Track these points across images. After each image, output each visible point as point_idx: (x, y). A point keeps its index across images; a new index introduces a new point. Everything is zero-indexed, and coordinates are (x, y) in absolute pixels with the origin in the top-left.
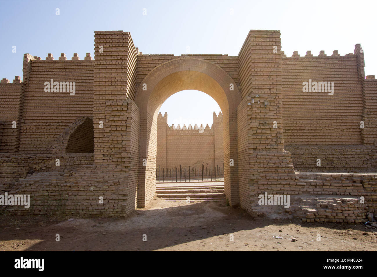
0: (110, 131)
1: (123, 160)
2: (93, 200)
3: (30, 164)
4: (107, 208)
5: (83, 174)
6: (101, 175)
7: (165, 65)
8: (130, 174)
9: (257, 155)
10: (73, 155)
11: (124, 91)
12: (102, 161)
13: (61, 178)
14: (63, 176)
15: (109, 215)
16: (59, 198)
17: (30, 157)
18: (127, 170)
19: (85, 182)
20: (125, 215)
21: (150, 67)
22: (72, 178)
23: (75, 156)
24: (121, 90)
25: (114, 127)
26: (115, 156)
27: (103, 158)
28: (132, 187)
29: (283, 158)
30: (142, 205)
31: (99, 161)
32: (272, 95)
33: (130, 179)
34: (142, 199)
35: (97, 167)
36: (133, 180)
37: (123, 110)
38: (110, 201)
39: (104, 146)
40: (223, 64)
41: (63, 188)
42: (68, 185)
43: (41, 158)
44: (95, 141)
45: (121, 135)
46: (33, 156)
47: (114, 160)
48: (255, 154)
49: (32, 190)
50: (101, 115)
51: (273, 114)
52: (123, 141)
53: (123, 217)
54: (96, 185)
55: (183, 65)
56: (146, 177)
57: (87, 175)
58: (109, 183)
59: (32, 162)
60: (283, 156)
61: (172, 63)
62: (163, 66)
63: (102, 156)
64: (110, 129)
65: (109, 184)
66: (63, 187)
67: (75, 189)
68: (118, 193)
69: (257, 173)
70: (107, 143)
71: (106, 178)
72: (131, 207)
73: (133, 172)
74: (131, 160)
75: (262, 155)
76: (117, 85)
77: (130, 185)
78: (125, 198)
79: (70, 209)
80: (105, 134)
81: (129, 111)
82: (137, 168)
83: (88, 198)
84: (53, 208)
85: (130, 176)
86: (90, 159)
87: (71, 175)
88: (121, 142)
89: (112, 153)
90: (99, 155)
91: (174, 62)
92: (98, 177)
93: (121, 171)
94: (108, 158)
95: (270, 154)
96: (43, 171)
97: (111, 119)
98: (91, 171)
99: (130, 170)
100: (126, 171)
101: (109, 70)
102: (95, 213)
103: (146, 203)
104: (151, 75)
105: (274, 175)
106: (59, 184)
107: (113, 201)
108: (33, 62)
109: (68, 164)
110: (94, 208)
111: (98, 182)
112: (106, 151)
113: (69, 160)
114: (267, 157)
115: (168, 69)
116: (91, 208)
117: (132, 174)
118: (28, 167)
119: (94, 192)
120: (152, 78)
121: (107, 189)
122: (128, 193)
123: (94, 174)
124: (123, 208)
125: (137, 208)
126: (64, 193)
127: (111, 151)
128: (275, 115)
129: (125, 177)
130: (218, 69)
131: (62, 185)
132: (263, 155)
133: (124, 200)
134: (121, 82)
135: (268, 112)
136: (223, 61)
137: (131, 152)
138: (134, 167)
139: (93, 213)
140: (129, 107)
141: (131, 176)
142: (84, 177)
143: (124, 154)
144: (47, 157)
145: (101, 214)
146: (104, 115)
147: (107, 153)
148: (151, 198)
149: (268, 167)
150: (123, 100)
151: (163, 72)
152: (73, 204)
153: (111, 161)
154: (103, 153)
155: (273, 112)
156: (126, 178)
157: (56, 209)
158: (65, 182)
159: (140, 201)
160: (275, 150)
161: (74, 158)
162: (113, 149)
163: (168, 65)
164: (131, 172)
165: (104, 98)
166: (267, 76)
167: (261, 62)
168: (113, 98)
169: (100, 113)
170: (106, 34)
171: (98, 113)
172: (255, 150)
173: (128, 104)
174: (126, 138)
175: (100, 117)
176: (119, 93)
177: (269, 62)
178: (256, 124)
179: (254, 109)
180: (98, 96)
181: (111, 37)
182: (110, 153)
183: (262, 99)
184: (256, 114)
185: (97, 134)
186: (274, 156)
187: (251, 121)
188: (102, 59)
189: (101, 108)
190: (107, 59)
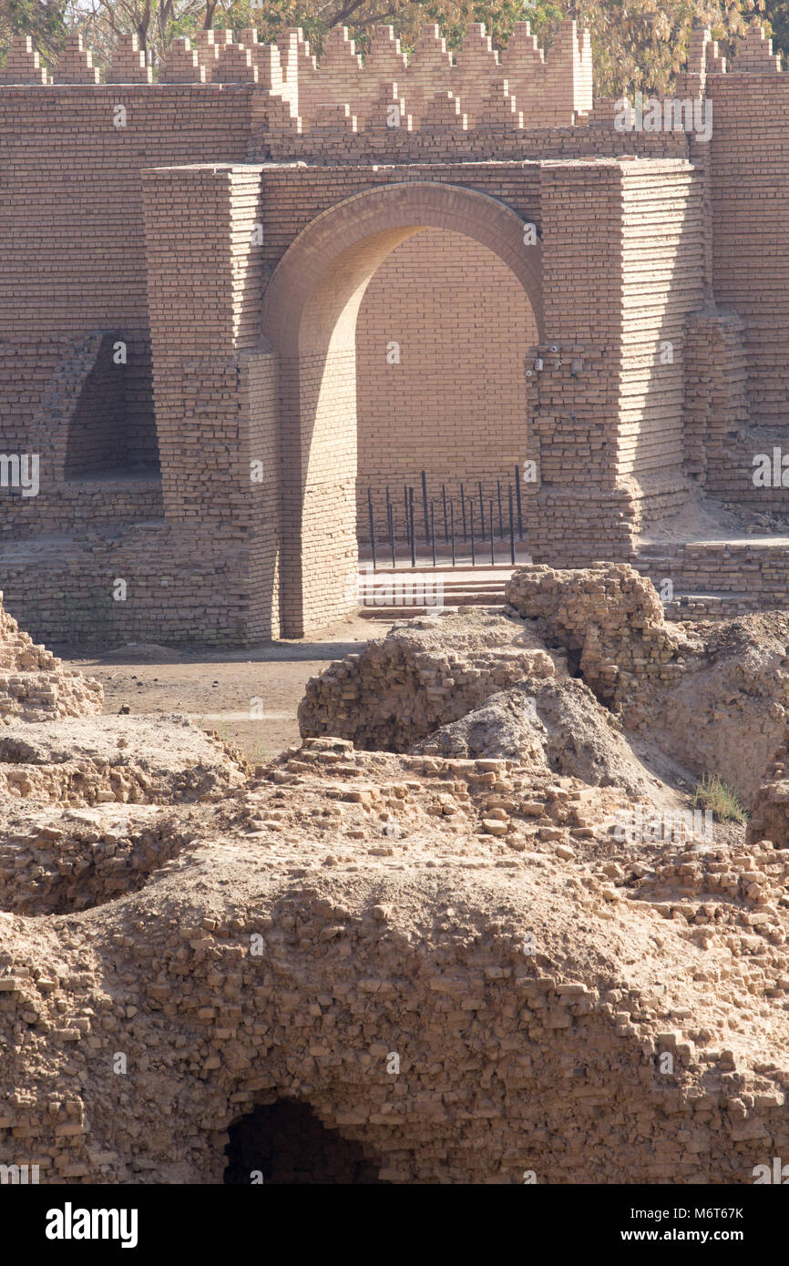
0: (198, 438)
1: (235, 512)
2: (168, 608)
4: (202, 627)
5: (138, 546)
6: (184, 549)
7: (344, 210)
8: (254, 546)
9: (549, 497)
10: (90, 486)
11: (227, 334)
12: (182, 513)
13: (87, 557)
14: (91, 551)
15: (209, 642)
16: (90, 604)
18: (245, 535)
19: (148, 568)
20: (245, 641)
21: (303, 210)
22: (116, 556)
23: (95, 490)
24: (219, 332)
25: (208, 428)
26: (215, 500)
27: (186, 507)
28: (260, 579)
29: (612, 504)
30: (297, 630)
31: (175, 514)
32: (597, 341)
33: (255, 557)
34: (296, 613)
35: (170, 529)
36: (262, 561)
37: (226, 387)
38: (209, 611)
39: (184, 477)
40: (524, 196)
41: (98, 582)
44: (163, 464)
45: (227, 450)
47: (212, 511)
48: (544, 495)
50: (172, 397)
51: (597, 393)
52: (230, 464)
53: (242, 646)
54: (175, 572)
55: (402, 208)
56: (304, 551)
57: (150, 549)
58: (205, 567)
60: (611, 501)
61: (368, 202)
62: (339, 214)
63: (182, 501)
64: (198, 434)
65: (204, 572)
66: (98, 579)
68: (224, 592)
69: (546, 542)
70: (194, 468)
71: (197, 557)
72: (262, 628)
73: (260, 539)
74: (252, 512)
75: (558, 498)
76: (208, 317)
77: (255, 574)
78: (242, 603)
79: (118, 630)
80: (185, 446)
81: (242, 389)
82: (275, 525)
83: (158, 603)
84: (78, 627)
85: (253, 552)
86: (142, 502)
87: (110, 549)
88: (227, 466)
89: (207, 495)
90: (176, 498)
91: (373, 198)
92: (177, 555)
93: (232, 538)
94: (198, 507)
95: (581, 496)
97: (199, 410)
98: (157, 538)
99: (252, 536)
100: (242, 539)
101: (186, 277)
102: (177, 638)
103: (309, 627)
104: (309, 241)
105: (584, 547)
106: (86, 572)
107: (217, 611)
109: (77, 514)
110: (174, 627)
111: (177, 566)
112: (190, 489)
113: (80, 503)
114: (573, 503)
115: (357, 220)
116: (166, 627)
117: (259, 546)
119: (172, 589)
120: (310, 251)
121: (201, 583)
122: (249, 592)
123: (166, 548)
124: (240, 624)
125: (282, 636)
127: (204, 488)
128: (604, 394)
129: (241, 553)
130: (506, 218)
131: (94, 573)
132: (562, 499)
133: (241, 608)
134: (218, 312)
135: (581, 388)
136: (525, 186)
137: (253, 490)
138: (265, 527)
139: (171, 638)
140: (241, 377)
141: (257, 551)
142: (142, 555)
143: (236, 498)
144: (14, 495)
145: (191, 639)
146: (180, 396)
147: (194, 495)
148: (334, 618)
149: (573, 526)
150: (226, 359)
151: (339, 230)
152: (124, 617)
153: (205, 513)
154: (185, 495)
155: (598, 388)
156: (244, 557)
157: (85, 629)
158: (101, 567)
159: (291, 618)
160: (595, 484)
161: (93, 495)
162: (209, 484)
163: (356, 208)
164: (256, 540)
165: (178, 353)
166: (583, 294)
167: (569, 254)
168: (200, 353)
169: (171, 391)
170: (170, 180)
171: (164, 391)
172: (550, 483)
173: (238, 370)
174: (238, 457)
175: (171, 403)
176: (215, 341)
177: (591, 253)
178: (551, 420)
179: (547, 383)
180: (162, 347)
181: (184, 188)
182: (202, 493)
183: (568, 355)
184: (552, 395)
185: (167, 446)
186: (591, 500)
187: (536, 414)
188: (166, 248)
189: (171, 379)
190: (179, 248)
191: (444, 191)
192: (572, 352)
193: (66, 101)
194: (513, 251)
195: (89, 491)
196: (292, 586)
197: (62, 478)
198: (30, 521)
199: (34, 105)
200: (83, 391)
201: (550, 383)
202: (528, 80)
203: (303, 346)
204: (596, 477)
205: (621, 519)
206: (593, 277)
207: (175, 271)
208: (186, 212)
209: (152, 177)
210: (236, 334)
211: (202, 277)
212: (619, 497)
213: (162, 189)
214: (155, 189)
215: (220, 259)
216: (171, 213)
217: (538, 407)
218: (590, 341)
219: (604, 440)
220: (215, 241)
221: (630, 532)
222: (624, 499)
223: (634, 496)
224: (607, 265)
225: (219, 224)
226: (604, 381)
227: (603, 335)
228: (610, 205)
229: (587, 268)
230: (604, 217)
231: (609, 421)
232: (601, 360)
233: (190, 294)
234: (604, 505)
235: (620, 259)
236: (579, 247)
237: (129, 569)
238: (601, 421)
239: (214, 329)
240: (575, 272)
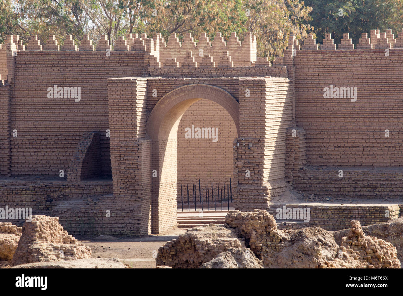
0: (125, 167)
1: (137, 192)
2: (114, 224)
3: (48, 192)
4: (125, 230)
5: (104, 203)
6: (120, 204)
7: (174, 93)
8: (143, 203)
9: (240, 188)
10: (89, 183)
11: (135, 133)
12: (119, 192)
13: (88, 206)
14: (89, 204)
15: (127, 235)
16: (88, 222)
17: (47, 186)
18: (140, 200)
20: (139, 235)
21: (161, 93)
22: (97, 206)
23: (91, 184)
24: (132, 133)
25: (128, 164)
26: (130, 188)
27: (120, 190)
28: (144, 214)
29: (261, 191)
30: (157, 231)
31: (117, 192)
32: (257, 137)
33: (143, 207)
34: (156, 226)
35: (115, 197)
36: (145, 208)
37: (134, 150)
38: (127, 225)
39: (120, 180)
40: (233, 89)
41: (91, 215)
42: (95, 212)
43: (57, 186)
44: (113, 176)
45: (134, 171)
46: (49, 184)
47: (129, 192)
48: (239, 188)
49: (67, 216)
50: (116, 154)
51: (257, 154)
52: (135, 176)
53: (138, 237)
54: (116, 212)
55: (193, 92)
56: (159, 205)
57: (108, 204)
58: (126, 210)
59: (49, 190)
60: (261, 190)
61: (182, 90)
62: (172, 94)
63: (119, 188)
64: (124, 166)
65: (126, 212)
66: (91, 214)
67: (100, 215)
68: (133, 218)
69: (239, 203)
70: (123, 177)
71: (124, 207)
72: (145, 231)
73: (145, 201)
74: (142, 192)
75: (244, 188)
76: (128, 128)
77: (143, 213)
78: (139, 222)
79: (97, 231)
80: (121, 170)
81: (139, 151)
82: (150, 197)
83: (111, 222)
84: (84, 230)
85: (142, 205)
86: (106, 188)
87: (95, 204)
88: (134, 177)
89: (128, 186)
90: (117, 187)
91: (184, 89)
92: (117, 206)
93: (135, 201)
94: (124, 190)
95: (251, 188)
96: (60, 199)
97: (125, 158)
98: (111, 200)
99: (142, 200)
100: (139, 201)
101: (121, 114)
102: (117, 234)
103: (160, 230)
104: (162, 103)
105: (252, 205)
106: (87, 211)
107: (130, 225)
108: (17, 54)
109: (85, 192)
110: (116, 230)
111: (117, 210)
112: (122, 184)
113: (86, 188)
114: (249, 190)
115: (178, 96)
116: (113, 230)
117: (144, 203)
118: (46, 195)
119: (115, 217)
121: (125, 216)
122: (141, 219)
123: (113, 204)
124: (138, 229)
125: (152, 233)
126: (92, 218)
127: (126, 184)
128: (259, 154)
129: (139, 206)
130: (227, 96)
131: (90, 212)
133: (138, 224)
134: (132, 126)
135: (251, 152)
136: (234, 86)
137: (143, 185)
138: (147, 197)
139: (115, 234)
140: (139, 147)
141: (143, 205)
142: (106, 206)
143: (137, 187)
144: (64, 185)
145: (122, 234)
146: (119, 154)
147: (123, 186)
148: (169, 228)
149: (248, 198)
150: (134, 141)
151: (173, 99)
152: (100, 227)
153: (127, 192)
154: (120, 186)
155: (257, 152)
156: (139, 207)
157: (87, 230)
158: (92, 210)
159: (155, 227)
160: (256, 184)
161: (90, 186)
162: (128, 183)
163: (178, 92)
164: (143, 201)
165: (118, 139)
166: (252, 122)
167: (248, 108)
168: (126, 139)
169: (116, 152)
170: (117, 83)
171: (114, 152)
172: (241, 184)
173: (138, 145)
174: (138, 174)
175: (116, 156)
176: (130, 135)
177: (255, 108)
178: (241, 163)
179: (240, 151)
180: (113, 137)
181: (121, 85)
182: (126, 186)
183: (247, 142)
184: (242, 155)
185: (114, 170)
186: (254, 189)
187: (237, 161)
188: (115, 105)
189: (116, 148)
190: (120, 105)
191: (207, 87)
192: (249, 140)
193: (83, 56)
194: (230, 107)
195: (88, 184)
196: (155, 217)
197: (80, 180)
198: (69, 194)
199: (72, 57)
200: (87, 152)
201: (241, 151)
202: (235, 51)
203: (160, 137)
204: (256, 182)
205: (264, 196)
206: (256, 116)
207: (118, 112)
208: (122, 93)
209: (111, 81)
210: (138, 133)
211: (127, 114)
212: (264, 189)
213: (114, 85)
214: (112, 85)
215: (133, 109)
216: (117, 93)
217: (237, 159)
218: (254, 137)
219: (259, 170)
220: (131, 103)
221: (267, 200)
222: (265, 189)
223: (269, 189)
224: (261, 112)
225: (133, 97)
226: (259, 150)
227: (259, 135)
228: (262, 92)
229: (254, 113)
230: (260, 96)
231: (260, 163)
232: (258, 143)
233: (123, 120)
234: (259, 191)
235: (265, 110)
236: (251, 106)
237: (101, 210)
238: (258, 164)
239: (131, 131)
240: (250, 114)
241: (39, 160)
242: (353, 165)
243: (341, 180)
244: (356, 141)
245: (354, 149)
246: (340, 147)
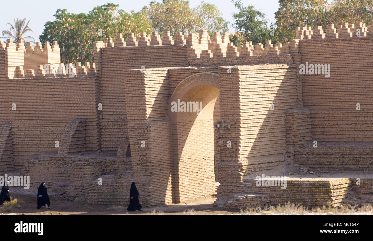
1: (149, 168)
3: (102, 167)
5: (126, 177)
6: (136, 178)
7: (186, 80)
11: (145, 117)
12: (137, 168)
13: (114, 180)
16: (113, 194)
17: (102, 161)
19: (126, 183)
20: (149, 205)
22: (120, 180)
26: (144, 164)
27: (137, 166)
28: (159, 187)
29: (238, 167)
30: (178, 201)
31: (135, 168)
32: (234, 119)
33: (155, 181)
34: (178, 196)
35: (134, 172)
36: (159, 182)
37: (144, 132)
39: (137, 158)
41: (115, 187)
42: (117, 185)
43: (109, 162)
44: (132, 154)
45: (145, 150)
46: (104, 160)
47: (143, 168)
48: (220, 164)
49: (98, 188)
50: (133, 135)
51: (235, 134)
53: (147, 207)
55: (201, 80)
58: (140, 184)
59: (103, 165)
60: (237, 166)
61: (192, 78)
62: (185, 82)
63: (136, 165)
64: (139, 145)
67: (121, 188)
68: (145, 191)
69: (220, 178)
70: (139, 155)
71: (139, 181)
73: (159, 175)
74: (153, 168)
76: (140, 112)
78: (149, 194)
80: (136, 149)
81: (148, 133)
82: (169, 171)
84: (110, 201)
85: (155, 179)
87: (120, 178)
88: (145, 155)
92: (134, 180)
93: (148, 175)
94: (140, 166)
95: (229, 165)
96: (112, 172)
97: (138, 139)
98: (130, 175)
99: (154, 175)
100: (151, 176)
101: (135, 101)
104: (178, 89)
106: (112, 185)
107: (142, 196)
108: (103, 50)
112: (138, 161)
113: (128, 164)
115: (190, 83)
117: (158, 177)
118: (101, 170)
120: (179, 92)
122: (151, 191)
123: (132, 178)
124: (148, 200)
125: (172, 203)
126: (116, 191)
128: (236, 134)
129: (149, 180)
132: (225, 165)
133: (149, 196)
134: (142, 110)
135: (230, 133)
137: (153, 162)
138: (162, 172)
140: (148, 129)
141: (157, 179)
143: (148, 164)
144: (114, 161)
147: (139, 163)
148: (199, 197)
149: (228, 173)
150: (145, 124)
152: (121, 198)
154: (137, 163)
155: (235, 132)
157: (112, 201)
158: (116, 183)
160: (233, 161)
162: (142, 160)
163: (190, 80)
165: (134, 122)
166: (230, 105)
167: (226, 93)
168: (139, 122)
169: (133, 133)
170: (130, 73)
171: (131, 133)
172: (223, 161)
173: (148, 127)
174: (148, 152)
175: (133, 137)
176: (142, 119)
177: (232, 93)
178: (222, 142)
179: (221, 131)
180: (130, 121)
181: (133, 75)
182: (141, 162)
183: (227, 123)
184: (222, 135)
185: (133, 149)
186: (232, 166)
187: (218, 140)
188: (130, 92)
189: (132, 130)
190: (133, 92)
191: (211, 75)
192: (227, 122)
193: (147, 50)
196: (177, 188)
197: (125, 157)
198: (118, 168)
199: (140, 52)
201: (222, 131)
203: (178, 119)
204: (234, 159)
205: (239, 171)
206: (232, 100)
207: (132, 99)
208: (134, 82)
209: (126, 72)
210: (148, 117)
211: (139, 101)
212: (239, 165)
213: (128, 76)
214: (126, 76)
215: (142, 95)
216: (131, 82)
217: (219, 138)
218: (232, 119)
219: (236, 148)
220: (141, 90)
221: (241, 175)
222: (241, 166)
223: (243, 165)
224: (236, 96)
225: (142, 85)
226: (236, 130)
227: (235, 117)
228: (236, 79)
229: (231, 98)
230: (235, 82)
231: (238, 142)
232: (235, 124)
233: (136, 106)
234: (235, 167)
235: (239, 95)
236: (229, 92)
237: (122, 184)
238: (236, 142)
239: (142, 115)
240: (228, 98)
241: (120, 138)
242: (348, 140)
243: (332, 154)
244: (349, 119)
245: (348, 126)
246: (337, 124)
